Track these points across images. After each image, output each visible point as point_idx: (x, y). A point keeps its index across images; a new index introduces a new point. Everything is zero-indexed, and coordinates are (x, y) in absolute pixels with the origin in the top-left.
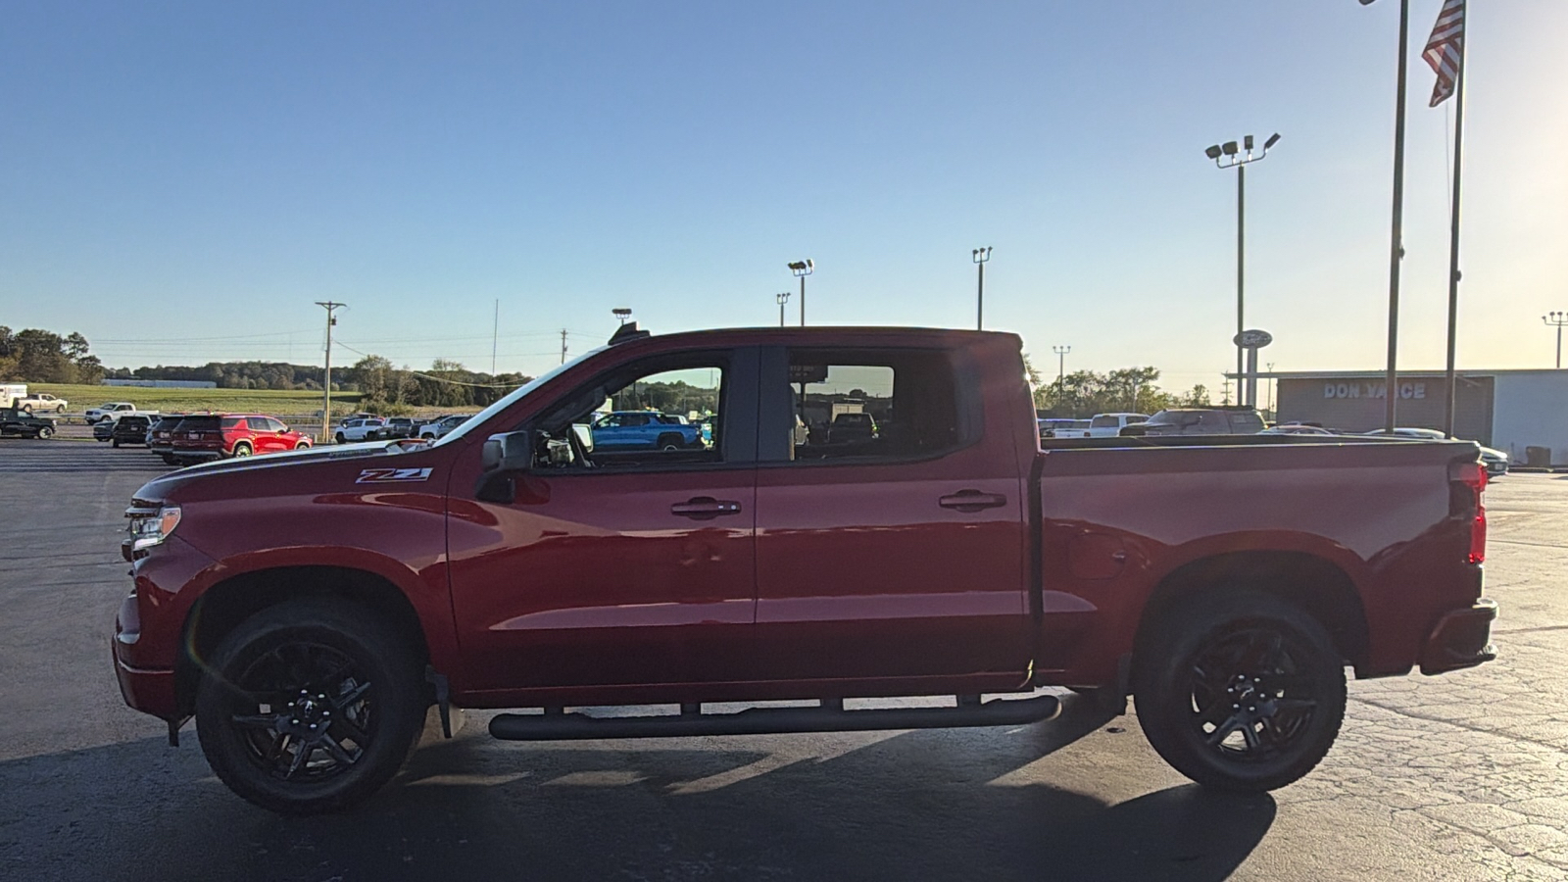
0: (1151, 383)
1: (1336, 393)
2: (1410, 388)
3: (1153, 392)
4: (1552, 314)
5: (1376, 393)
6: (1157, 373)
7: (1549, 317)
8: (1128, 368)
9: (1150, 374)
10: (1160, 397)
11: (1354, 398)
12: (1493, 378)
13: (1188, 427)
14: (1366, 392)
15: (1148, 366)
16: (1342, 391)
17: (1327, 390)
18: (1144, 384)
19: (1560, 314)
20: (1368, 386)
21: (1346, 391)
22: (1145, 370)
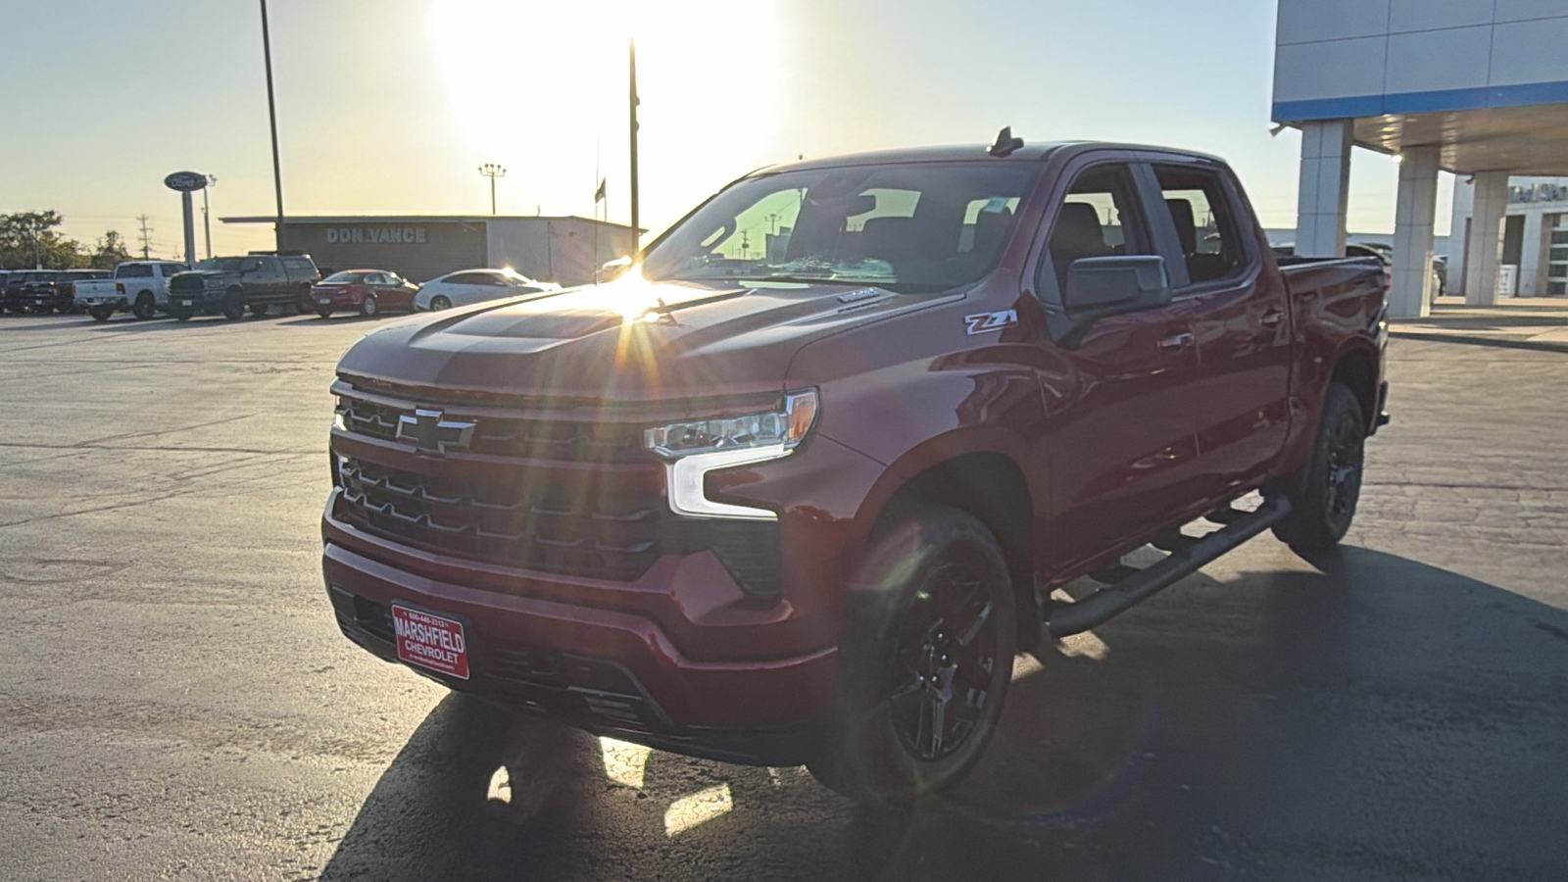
0: (52, 228)
1: (339, 238)
2: (412, 232)
3: (57, 239)
4: (487, 166)
5: (379, 238)
6: (59, 218)
7: (484, 169)
8: (22, 211)
9: (49, 219)
10: (66, 244)
11: (358, 242)
12: (484, 223)
13: (246, 275)
14: (370, 238)
15: (48, 210)
16: (345, 236)
17: (329, 236)
18: (45, 230)
19: (492, 166)
20: (371, 230)
21: (349, 236)
22: (46, 214)
